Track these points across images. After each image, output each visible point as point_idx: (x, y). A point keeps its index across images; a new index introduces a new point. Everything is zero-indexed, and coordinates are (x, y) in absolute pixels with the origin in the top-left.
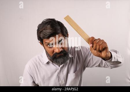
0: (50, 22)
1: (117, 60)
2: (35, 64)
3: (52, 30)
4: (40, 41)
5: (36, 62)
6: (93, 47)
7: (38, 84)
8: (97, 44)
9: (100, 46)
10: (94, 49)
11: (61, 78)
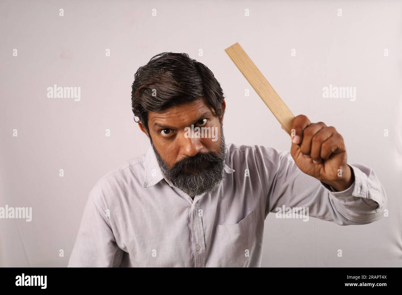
0: (173, 62)
1: (369, 194)
2: (119, 189)
3: (177, 86)
4: (140, 119)
5: (124, 180)
6: (300, 144)
7: (125, 248)
8: (314, 139)
9: (324, 145)
10: (304, 154)
11: (196, 233)
